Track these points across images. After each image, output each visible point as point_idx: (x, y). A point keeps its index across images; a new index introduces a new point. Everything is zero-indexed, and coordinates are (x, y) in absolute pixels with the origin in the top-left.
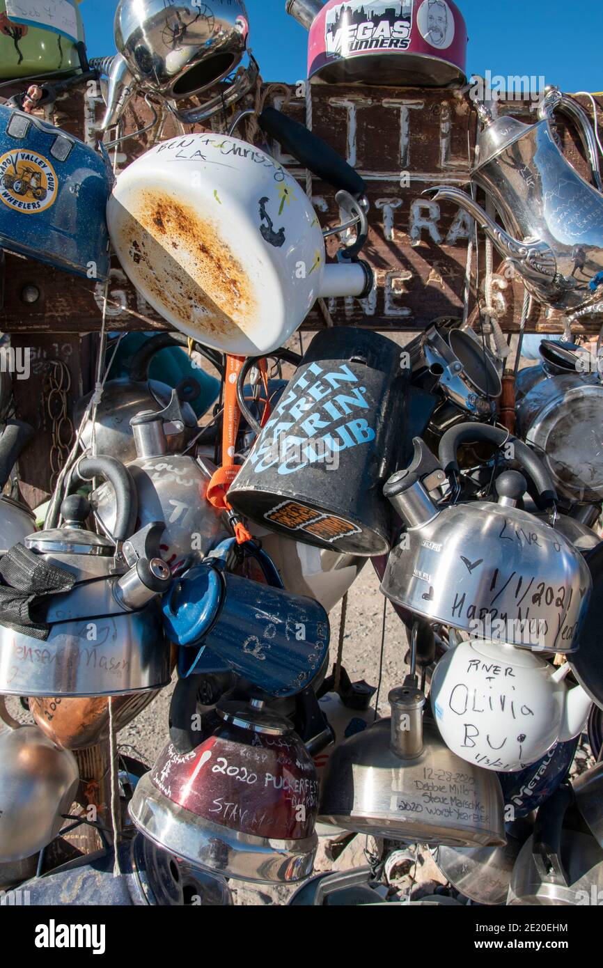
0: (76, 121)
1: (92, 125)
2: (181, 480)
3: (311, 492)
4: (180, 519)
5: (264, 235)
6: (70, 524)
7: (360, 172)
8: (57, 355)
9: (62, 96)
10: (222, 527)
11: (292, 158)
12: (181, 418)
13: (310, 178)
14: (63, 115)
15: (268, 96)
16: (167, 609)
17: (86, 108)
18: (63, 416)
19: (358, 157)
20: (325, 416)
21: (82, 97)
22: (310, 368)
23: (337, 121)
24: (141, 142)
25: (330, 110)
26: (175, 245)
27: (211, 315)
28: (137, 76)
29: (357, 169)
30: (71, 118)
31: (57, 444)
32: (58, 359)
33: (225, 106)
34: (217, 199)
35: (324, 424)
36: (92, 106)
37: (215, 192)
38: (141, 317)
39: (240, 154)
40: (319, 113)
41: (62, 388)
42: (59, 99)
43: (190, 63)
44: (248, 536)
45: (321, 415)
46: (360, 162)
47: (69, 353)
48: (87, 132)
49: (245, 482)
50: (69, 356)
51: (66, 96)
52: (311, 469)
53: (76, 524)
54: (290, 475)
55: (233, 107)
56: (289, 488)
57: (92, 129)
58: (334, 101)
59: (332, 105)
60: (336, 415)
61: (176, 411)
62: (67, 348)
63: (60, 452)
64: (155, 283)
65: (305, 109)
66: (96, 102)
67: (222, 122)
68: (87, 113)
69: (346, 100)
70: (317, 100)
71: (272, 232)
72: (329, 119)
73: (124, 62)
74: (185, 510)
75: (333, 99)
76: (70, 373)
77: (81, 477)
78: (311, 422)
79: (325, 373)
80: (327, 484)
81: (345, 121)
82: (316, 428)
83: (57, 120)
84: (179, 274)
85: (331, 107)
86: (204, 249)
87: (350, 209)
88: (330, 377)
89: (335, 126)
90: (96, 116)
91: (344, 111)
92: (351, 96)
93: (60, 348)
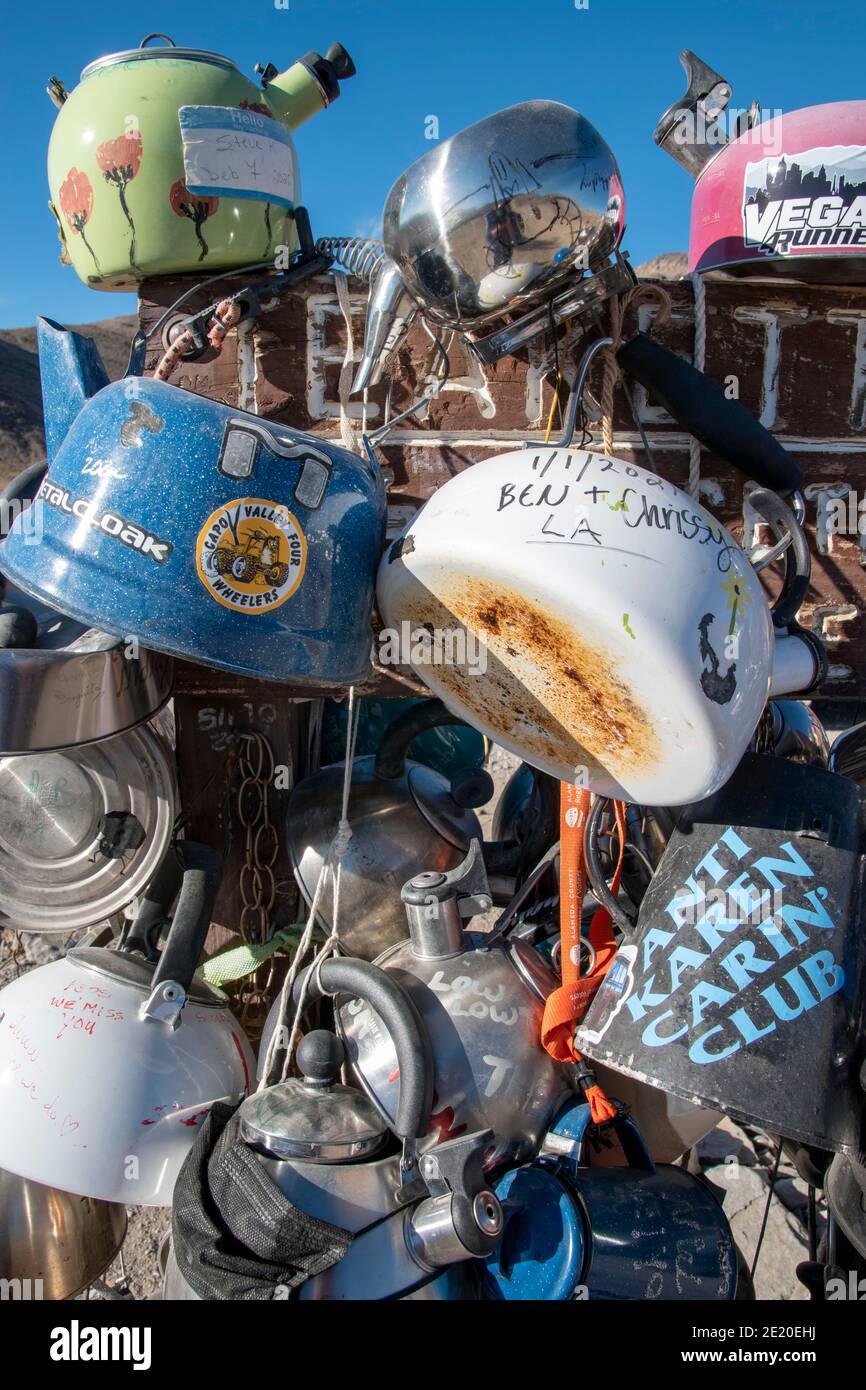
0: (293, 348)
1: (319, 352)
2: (499, 1014)
3: (752, 1104)
4: (500, 1091)
5: (705, 689)
6: (312, 1086)
7: (779, 438)
8: (251, 721)
9: (269, 302)
10: (563, 1085)
11: (663, 411)
12: (488, 890)
13: (698, 451)
14: (269, 336)
15: (630, 305)
16: (494, 1268)
17: (309, 323)
18: (262, 820)
19: (781, 411)
20: (764, 949)
21: (302, 305)
22: (722, 839)
23: (747, 348)
24: (405, 383)
25: (735, 329)
26: (512, 652)
27: (552, 739)
28: (421, 300)
29: (778, 432)
30: (285, 342)
31: (253, 863)
32: (255, 730)
33: (552, 322)
34: (629, 630)
35: (763, 966)
36: (320, 319)
37: (626, 618)
38: (400, 678)
39: (658, 525)
40: (717, 335)
41: (261, 778)
42: (264, 307)
43: (525, 292)
44: (610, 1111)
45: (757, 945)
46: (783, 420)
47: (272, 720)
48: (311, 364)
49: (626, 1057)
50: (272, 725)
51: (274, 302)
52: (749, 1057)
53: (324, 1085)
54: (713, 1066)
55: (568, 325)
56: (714, 1093)
57: (320, 360)
58: (744, 314)
59: (740, 319)
60: (783, 948)
61: (480, 880)
62: (267, 712)
63: (257, 875)
64: (454, 676)
65: (692, 329)
66: (326, 313)
67: (548, 349)
68: (311, 332)
69: (763, 310)
70: (713, 311)
71: (718, 677)
72: (734, 345)
73: (397, 274)
74: (509, 1073)
75: (740, 310)
76: (274, 754)
77: (324, 993)
78: (740, 958)
79: (755, 855)
80: (777, 1086)
81: (761, 349)
82: (751, 973)
83: (259, 345)
84: (506, 681)
85: (738, 324)
86: (572, 675)
87: (776, 520)
88: (766, 865)
89: (744, 357)
90: (327, 338)
91: (758, 330)
92: (772, 305)
93: (256, 709)
